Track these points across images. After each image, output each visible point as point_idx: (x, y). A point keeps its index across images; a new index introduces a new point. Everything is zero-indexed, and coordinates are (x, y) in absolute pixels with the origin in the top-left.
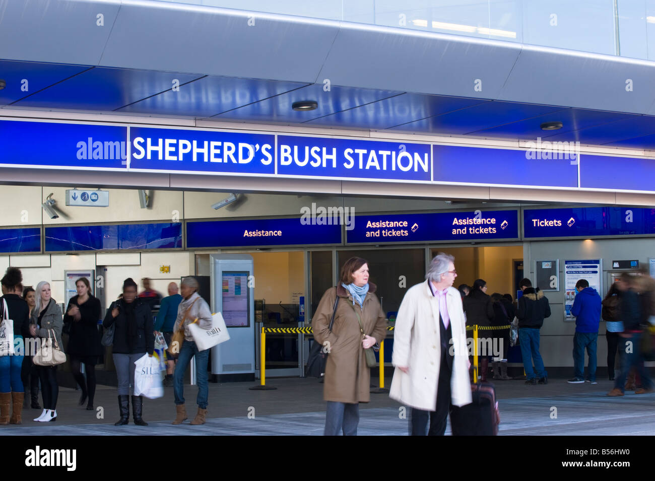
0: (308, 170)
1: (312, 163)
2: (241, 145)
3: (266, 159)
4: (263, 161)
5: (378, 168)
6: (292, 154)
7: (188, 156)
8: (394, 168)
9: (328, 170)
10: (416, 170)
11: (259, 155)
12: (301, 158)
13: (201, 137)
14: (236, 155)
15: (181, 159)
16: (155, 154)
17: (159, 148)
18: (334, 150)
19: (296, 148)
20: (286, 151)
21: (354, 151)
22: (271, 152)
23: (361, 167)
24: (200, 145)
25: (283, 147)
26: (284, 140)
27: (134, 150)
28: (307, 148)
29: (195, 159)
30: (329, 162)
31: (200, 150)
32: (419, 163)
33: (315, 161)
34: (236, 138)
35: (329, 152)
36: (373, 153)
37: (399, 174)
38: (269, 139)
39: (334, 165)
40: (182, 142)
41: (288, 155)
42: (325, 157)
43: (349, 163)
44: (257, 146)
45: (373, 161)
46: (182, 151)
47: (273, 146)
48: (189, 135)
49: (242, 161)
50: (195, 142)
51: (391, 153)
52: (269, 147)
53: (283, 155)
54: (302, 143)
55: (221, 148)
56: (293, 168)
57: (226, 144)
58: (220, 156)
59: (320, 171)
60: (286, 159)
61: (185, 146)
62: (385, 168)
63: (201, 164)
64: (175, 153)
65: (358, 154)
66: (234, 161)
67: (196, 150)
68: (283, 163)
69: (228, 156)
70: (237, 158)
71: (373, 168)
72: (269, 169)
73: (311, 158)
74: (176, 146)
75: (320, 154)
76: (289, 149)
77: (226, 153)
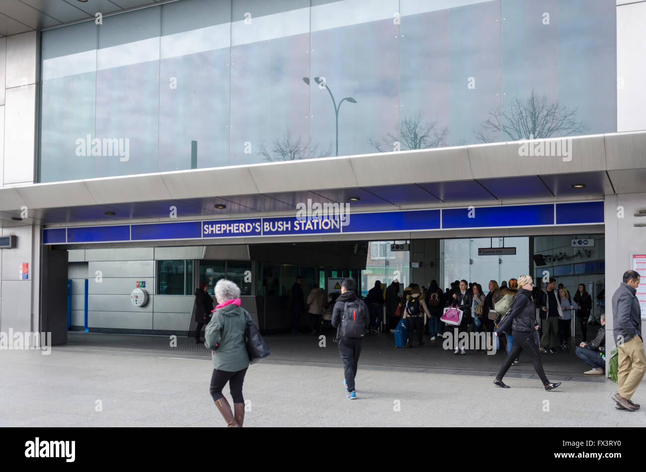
0: (277, 232)
1: (279, 229)
2: (247, 224)
3: (258, 229)
4: (256, 230)
5: (312, 229)
6: (269, 226)
7: (225, 231)
8: (320, 228)
9: (287, 232)
10: (332, 228)
11: (255, 228)
12: (274, 227)
13: (230, 223)
14: (245, 229)
15: (222, 232)
16: (212, 231)
17: (214, 229)
18: (289, 222)
19: (271, 223)
20: (266, 225)
22: (260, 226)
23: (303, 229)
24: (230, 226)
25: (265, 223)
26: (265, 220)
27: (204, 230)
28: (276, 223)
29: (228, 232)
30: (287, 228)
31: (230, 228)
32: (334, 224)
33: (280, 228)
34: (244, 222)
35: (287, 223)
36: (309, 222)
37: (323, 231)
38: (259, 220)
39: (290, 229)
40: (223, 225)
41: (268, 226)
42: (285, 226)
43: (297, 227)
44: (254, 224)
45: (309, 225)
46: (223, 229)
48: (225, 222)
49: (247, 231)
50: (228, 225)
52: (259, 224)
53: (265, 227)
54: (274, 220)
55: (238, 226)
56: (270, 232)
57: (241, 224)
58: (238, 230)
59: (283, 232)
60: (267, 228)
61: (224, 227)
62: (315, 228)
63: (231, 234)
64: (220, 230)
65: (301, 223)
66: (244, 231)
67: (228, 228)
68: (265, 230)
70: (245, 230)
71: (309, 229)
72: (259, 233)
73: (278, 227)
74: (220, 227)
75: (283, 225)
76: (268, 224)
77: (240, 228)
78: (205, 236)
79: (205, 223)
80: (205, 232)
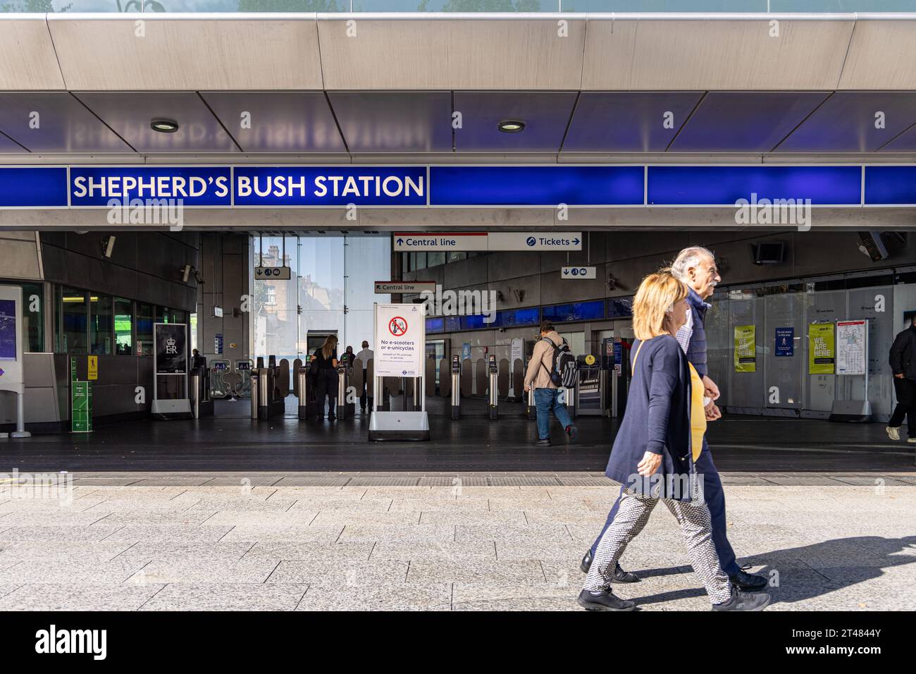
0: (271, 200)
1: (276, 193)
2: (192, 179)
3: (221, 191)
5: (358, 194)
6: (252, 185)
7: (133, 192)
8: (378, 194)
9: (296, 199)
10: (407, 194)
11: (212, 188)
12: (263, 188)
13: (147, 174)
14: (187, 188)
15: (126, 195)
16: (98, 191)
17: (102, 186)
18: (303, 179)
19: (256, 179)
20: (244, 182)
21: (327, 178)
22: (227, 184)
23: (336, 194)
24: (147, 181)
25: (241, 179)
26: (240, 172)
27: (74, 188)
28: (269, 179)
29: (141, 194)
30: (297, 191)
31: (147, 186)
32: (411, 187)
33: (280, 191)
34: (186, 173)
35: (297, 181)
36: (351, 180)
37: (384, 200)
38: (225, 171)
39: (303, 194)
40: (126, 179)
41: (246, 186)
42: (291, 186)
43: (321, 190)
44: (211, 180)
45: (351, 187)
46: (126, 188)
47: (229, 178)
48: (134, 172)
49: (192, 194)
50: (140, 179)
51: (375, 179)
52: (225, 179)
53: (241, 186)
54: (263, 173)
55: (170, 183)
56: (253, 199)
57: (175, 179)
58: (169, 190)
59: (285, 200)
60: (245, 190)
61: (130, 183)
62: (366, 194)
64: (120, 190)
65: (332, 182)
66: (184, 194)
67: (141, 186)
68: (241, 194)
69: (178, 190)
70: (188, 192)
71: (351, 195)
72: (225, 201)
73: (274, 188)
74: (121, 183)
75: (285, 184)
76: (248, 181)
77: (175, 187)
78: (76, 201)
79: (76, 172)
80: (76, 193)
